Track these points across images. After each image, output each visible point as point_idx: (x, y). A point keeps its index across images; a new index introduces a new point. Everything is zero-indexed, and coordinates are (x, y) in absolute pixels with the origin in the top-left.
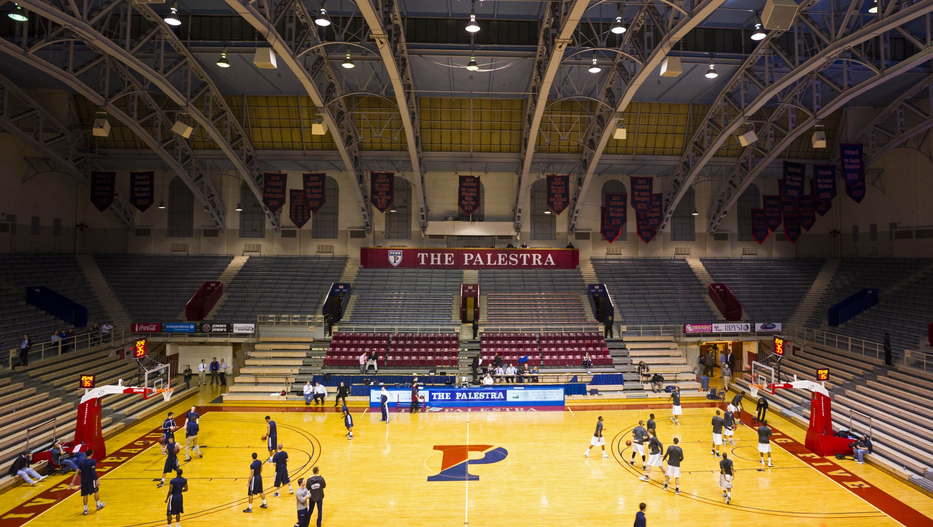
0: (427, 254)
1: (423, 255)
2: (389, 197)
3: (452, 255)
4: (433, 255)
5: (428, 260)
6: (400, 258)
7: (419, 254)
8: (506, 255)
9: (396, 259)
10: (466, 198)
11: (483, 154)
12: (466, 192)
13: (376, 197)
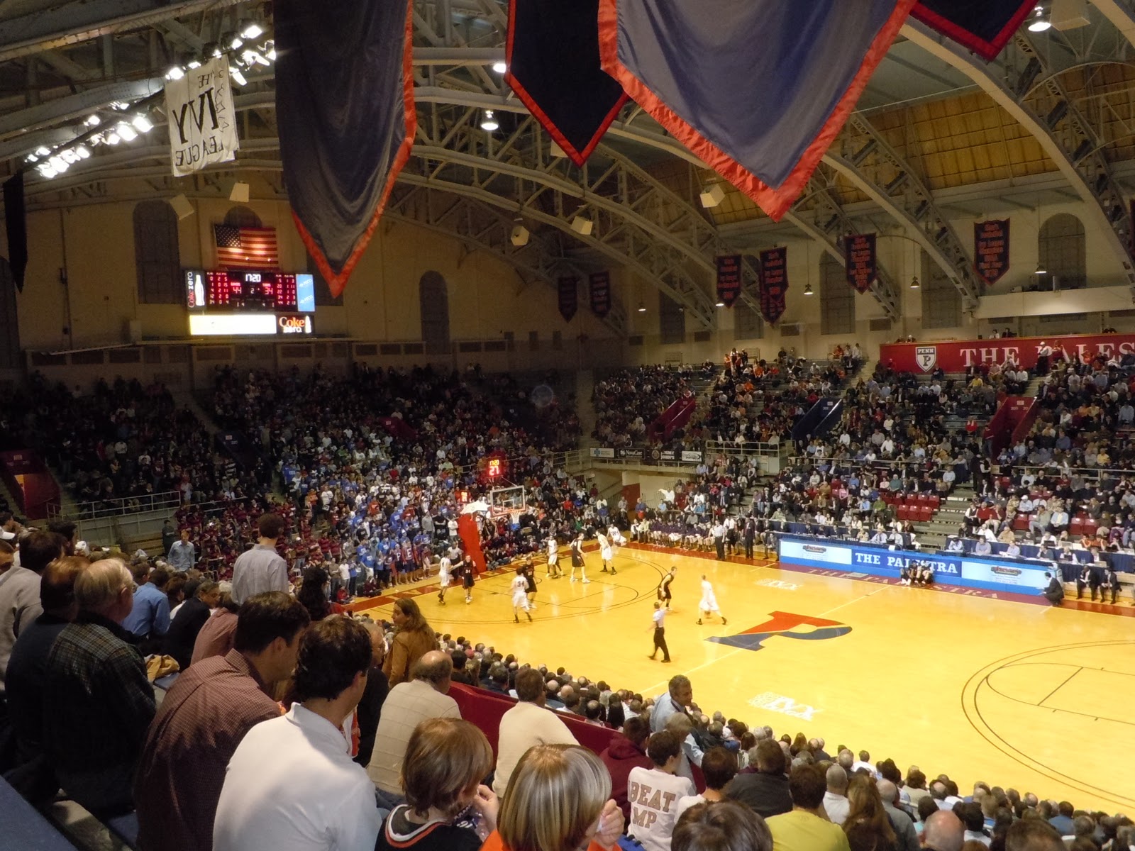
0: (974, 350)
1: (968, 351)
2: (870, 270)
3: (1016, 349)
4: (984, 351)
5: (976, 358)
6: (933, 358)
7: (962, 351)
8: (1112, 345)
9: (927, 359)
10: (987, 258)
11: (1033, 178)
12: (987, 247)
13: (853, 272)
